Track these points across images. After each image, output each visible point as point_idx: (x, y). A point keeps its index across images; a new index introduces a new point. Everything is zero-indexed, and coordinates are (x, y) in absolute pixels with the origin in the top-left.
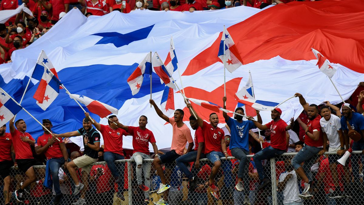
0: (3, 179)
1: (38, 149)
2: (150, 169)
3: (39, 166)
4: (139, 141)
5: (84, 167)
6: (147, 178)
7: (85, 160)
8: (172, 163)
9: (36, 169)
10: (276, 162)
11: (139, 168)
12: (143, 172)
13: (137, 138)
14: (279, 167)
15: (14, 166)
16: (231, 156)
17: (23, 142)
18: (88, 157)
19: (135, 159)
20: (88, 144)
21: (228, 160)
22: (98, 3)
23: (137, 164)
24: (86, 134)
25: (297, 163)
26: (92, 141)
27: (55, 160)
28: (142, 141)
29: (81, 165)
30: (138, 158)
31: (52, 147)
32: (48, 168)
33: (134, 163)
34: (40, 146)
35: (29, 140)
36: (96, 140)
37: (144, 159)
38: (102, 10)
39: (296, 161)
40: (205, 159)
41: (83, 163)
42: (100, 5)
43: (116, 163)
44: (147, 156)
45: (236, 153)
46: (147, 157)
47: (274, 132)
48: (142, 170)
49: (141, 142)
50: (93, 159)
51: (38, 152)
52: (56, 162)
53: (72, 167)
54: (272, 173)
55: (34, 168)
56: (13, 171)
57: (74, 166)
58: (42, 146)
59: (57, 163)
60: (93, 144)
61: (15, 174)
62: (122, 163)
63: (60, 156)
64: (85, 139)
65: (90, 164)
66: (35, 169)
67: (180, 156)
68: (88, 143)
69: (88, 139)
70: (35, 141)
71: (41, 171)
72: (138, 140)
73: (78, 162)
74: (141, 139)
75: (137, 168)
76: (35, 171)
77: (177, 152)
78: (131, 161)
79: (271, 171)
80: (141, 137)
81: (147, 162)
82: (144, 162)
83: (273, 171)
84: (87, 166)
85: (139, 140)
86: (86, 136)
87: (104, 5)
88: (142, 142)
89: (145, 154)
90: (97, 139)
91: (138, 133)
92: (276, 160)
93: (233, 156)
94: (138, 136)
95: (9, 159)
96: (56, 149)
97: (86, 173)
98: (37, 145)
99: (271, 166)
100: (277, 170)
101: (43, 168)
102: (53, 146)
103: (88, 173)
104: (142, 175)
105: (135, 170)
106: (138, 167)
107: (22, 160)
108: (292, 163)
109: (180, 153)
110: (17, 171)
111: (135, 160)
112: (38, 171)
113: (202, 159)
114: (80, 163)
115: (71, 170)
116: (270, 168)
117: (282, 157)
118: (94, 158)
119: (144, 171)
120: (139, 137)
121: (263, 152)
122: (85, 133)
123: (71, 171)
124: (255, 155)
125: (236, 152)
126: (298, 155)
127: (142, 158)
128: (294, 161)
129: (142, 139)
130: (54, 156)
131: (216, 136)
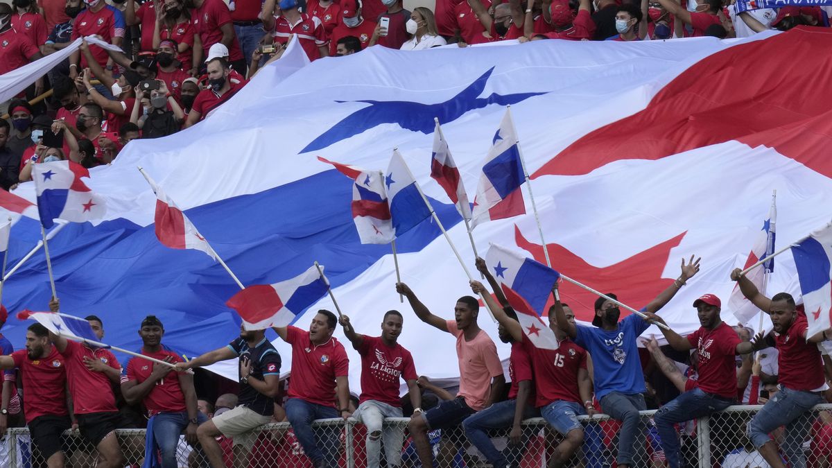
0: (46, 460)
1: (130, 390)
2: (401, 442)
3: (131, 430)
4: (377, 374)
5: (238, 435)
6: (393, 465)
7: (242, 418)
8: (454, 427)
9: (124, 437)
10: (710, 429)
11: (375, 440)
12: (383, 450)
13: (375, 365)
14: (717, 442)
15: (70, 430)
16: (600, 413)
17: (92, 371)
18: (250, 412)
19: (363, 416)
20: (250, 377)
21: (593, 422)
22: (301, 20)
23: (370, 431)
24: (246, 352)
25: (761, 431)
26: (259, 371)
27: (168, 416)
28: (386, 373)
29: (232, 432)
30: (371, 415)
31: (162, 384)
32: (151, 438)
33: (360, 428)
34: (134, 381)
35: (108, 368)
36: (270, 369)
37: (385, 416)
38: (313, 38)
39: (759, 426)
40: (536, 420)
41: (236, 427)
42: (306, 27)
43: (316, 428)
44: (395, 409)
45: (613, 405)
46: (394, 414)
47: (708, 355)
48: (382, 444)
49: (382, 377)
50: (260, 416)
51: (130, 397)
52: (170, 423)
53: (210, 436)
54: (700, 456)
55: (117, 436)
56: (70, 441)
57: (215, 433)
58: (139, 383)
59: (173, 426)
60: (262, 379)
61: (74, 448)
62: (332, 426)
63: (181, 408)
64: (243, 365)
65: (252, 429)
66: (120, 439)
67: (475, 412)
68: (250, 374)
69: (251, 365)
70: (122, 369)
71: (136, 442)
72: (375, 369)
73: (225, 424)
74: (384, 368)
75: (368, 440)
76: (120, 441)
77: (469, 402)
78: (353, 422)
79: (699, 449)
80: (385, 365)
81: (393, 424)
82: (386, 425)
83: (704, 451)
84: (246, 433)
85: (378, 371)
86: (246, 358)
87: (316, 27)
88: (385, 377)
89: (390, 406)
90: (272, 367)
91: (378, 354)
92: (711, 423)
93: (605, 413)
94: (377, 361)
95: (61, 411)
96: (172, 389)
97: (245, 450)
98: (127, 380)
99: (699, 438)
100: (712, 448)
101: (139, 434)
102: (164, 383)
103: (249, 450)
104: (381, 456)
105: (363, 444)
106: (371, 438)
107: (90, 415)
108: (749, 430)
109: (475, 405)
110: (78, 441)
111: (364, 420)
112: (128, 442)
113: (529, 421)
114: (230, 425)
115: (208, 443)
116: (696, 442)
117: (726, 415)
118: (265, 415)
119: (386, 448)
120: (379, 362)
121: (679, 404)
122: (244, 350)
123: (208, 447)
124: (660, 411)
125: (612, 402)
126: (765, 413)
127: (381, 416)
128: (753, 426)
129: (386, 370)
130: (165, 409)
131: (562, 361)
